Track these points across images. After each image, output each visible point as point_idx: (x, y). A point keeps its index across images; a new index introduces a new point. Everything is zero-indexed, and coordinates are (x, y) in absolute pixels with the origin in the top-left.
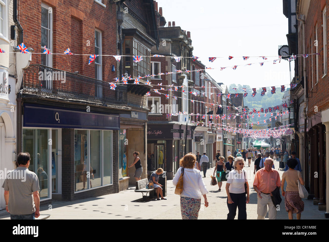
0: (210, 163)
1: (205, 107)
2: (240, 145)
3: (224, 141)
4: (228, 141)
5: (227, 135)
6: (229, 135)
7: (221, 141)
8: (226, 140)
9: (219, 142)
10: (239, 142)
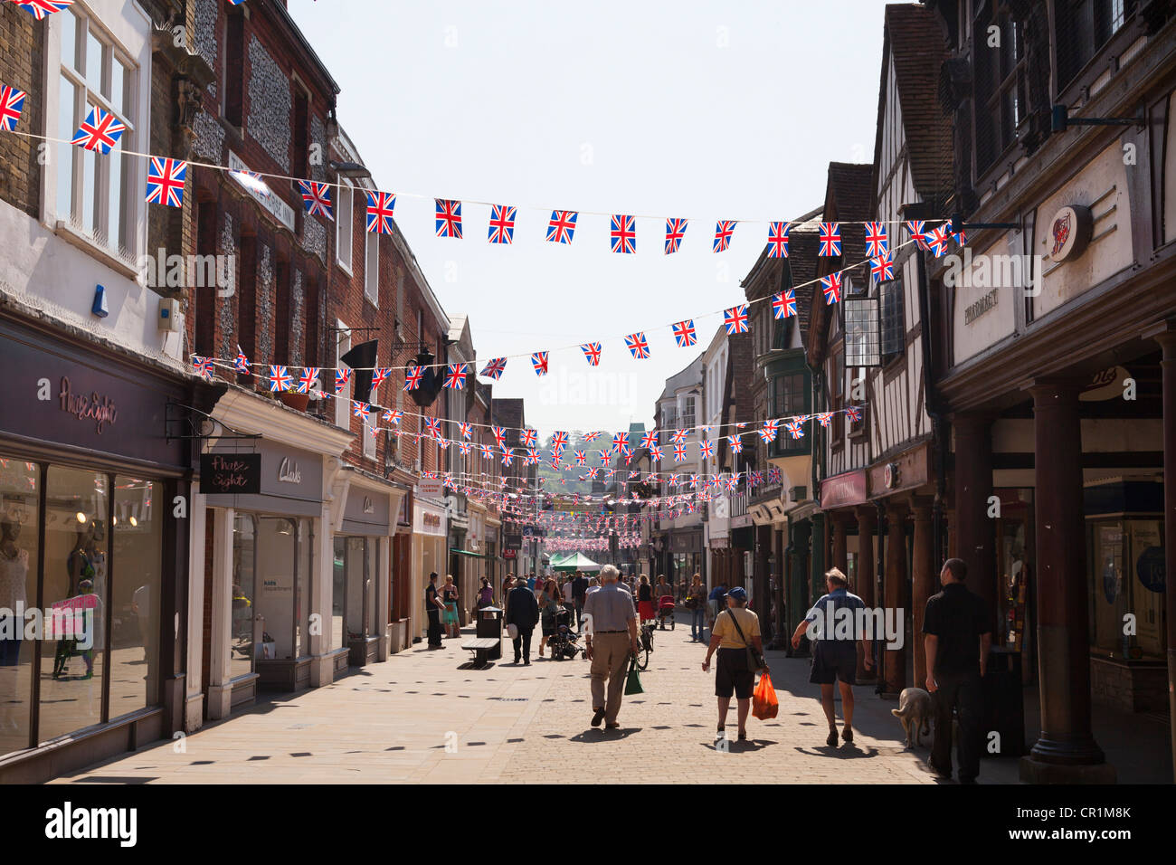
0: (370, 640)
1: (335, 323)
2: (512, 562)
3: (452, 540)
4: (469, 541)
5: (466, 517)
6: (476, 518)
7: (439, 534)
8: (464, 535)
9: (428, 540)
10: (510, 552)
